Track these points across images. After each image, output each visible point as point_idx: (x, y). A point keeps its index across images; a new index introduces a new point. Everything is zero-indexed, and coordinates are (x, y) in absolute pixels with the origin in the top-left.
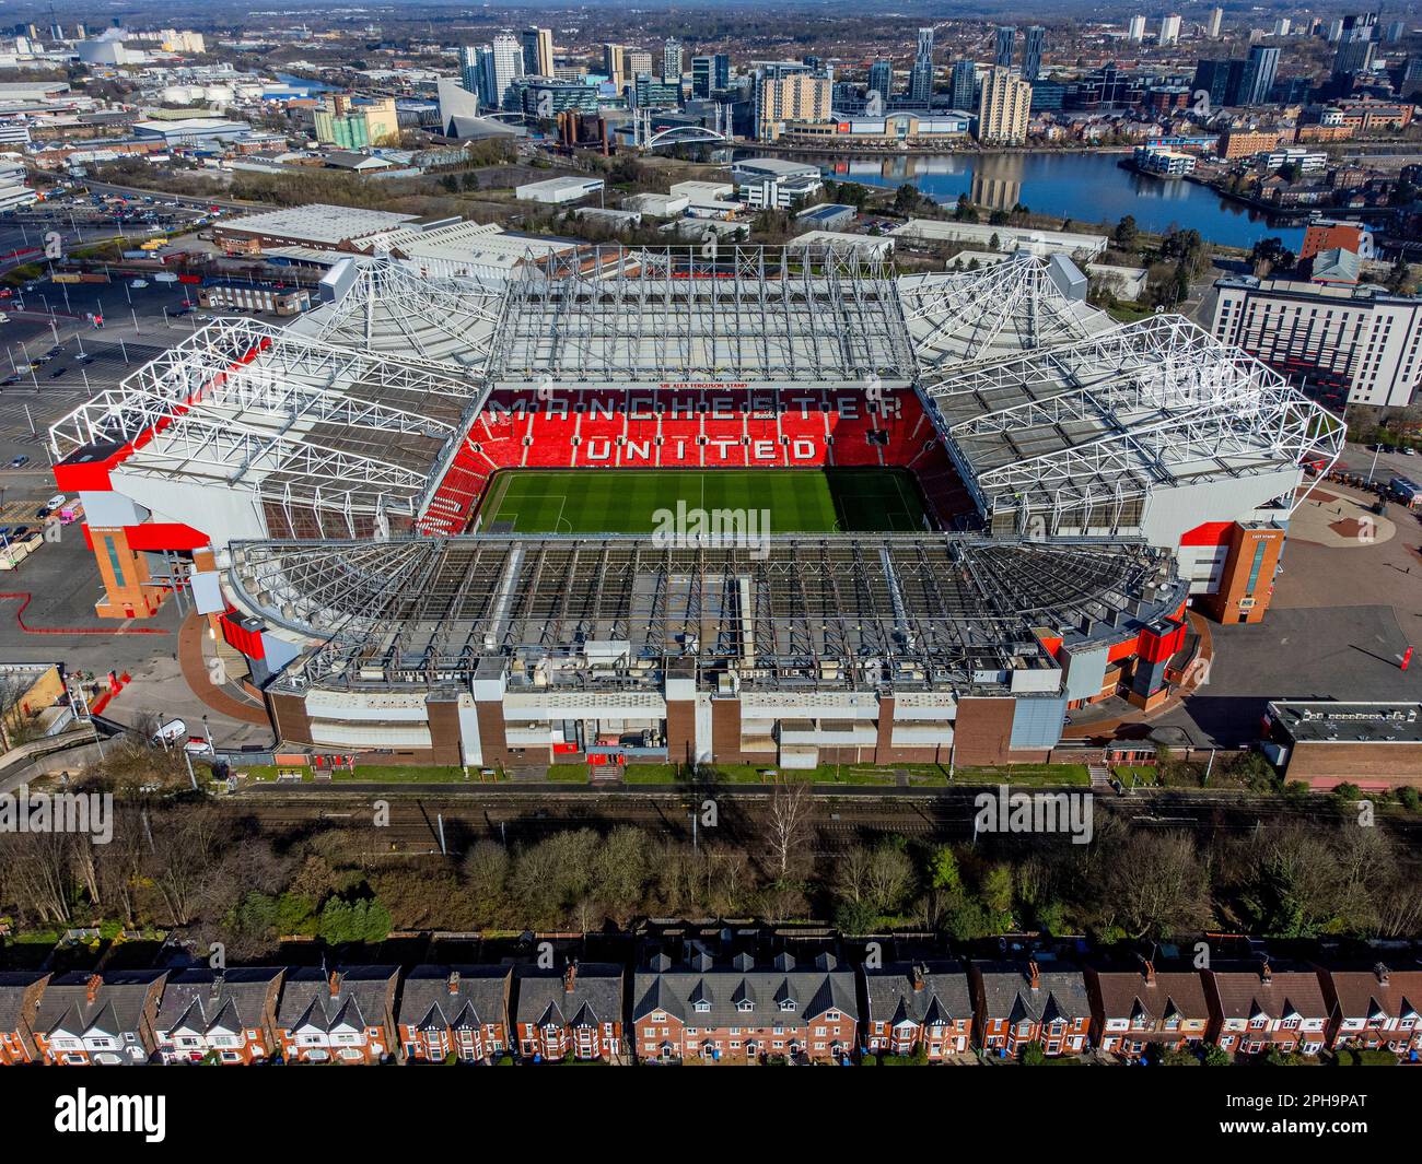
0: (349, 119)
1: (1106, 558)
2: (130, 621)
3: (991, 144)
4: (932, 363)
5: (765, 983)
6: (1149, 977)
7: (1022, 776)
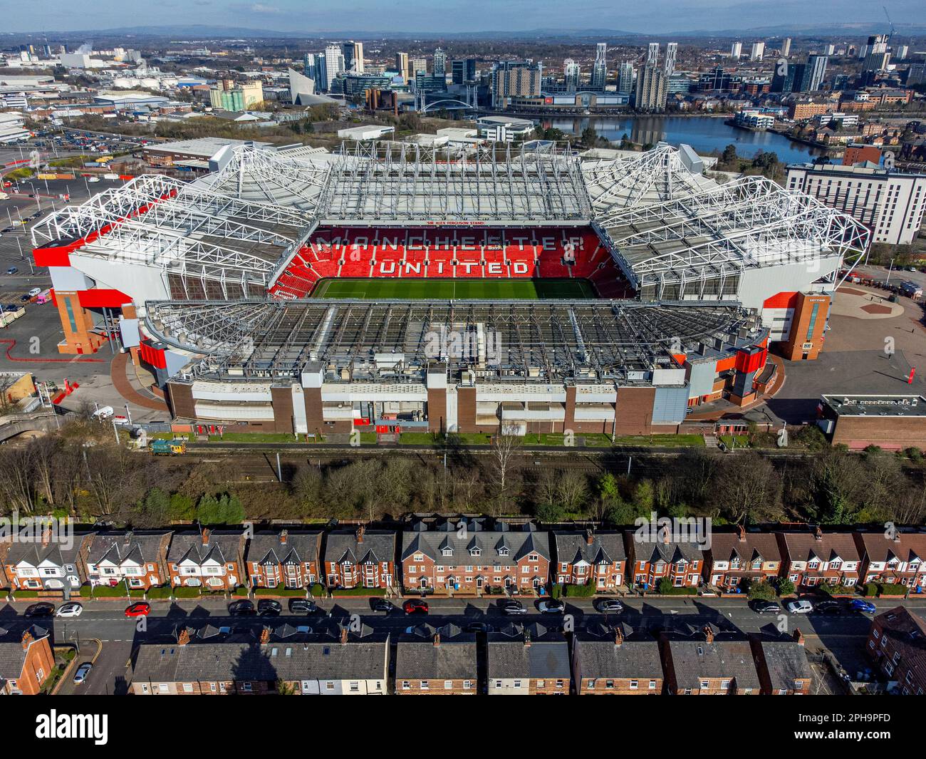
0: (232, 93)
1: (716, 316)
2: (79, 356)
3: (644, 111)
4: (605, 210)
5: (489, 538)
6: (741, 535)
7: (659, 441)
